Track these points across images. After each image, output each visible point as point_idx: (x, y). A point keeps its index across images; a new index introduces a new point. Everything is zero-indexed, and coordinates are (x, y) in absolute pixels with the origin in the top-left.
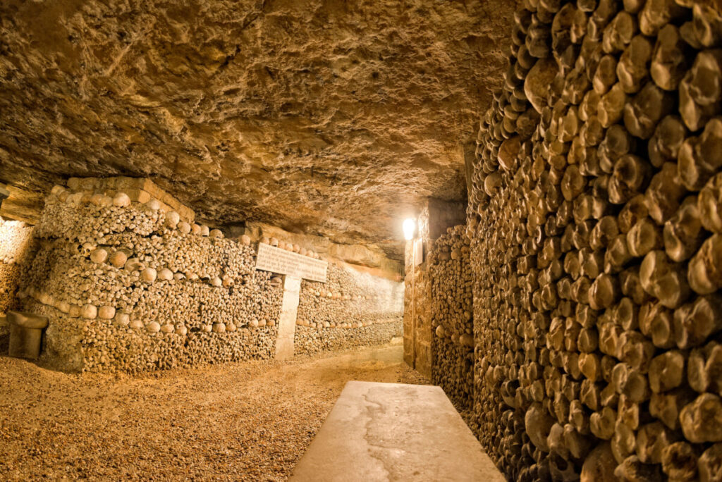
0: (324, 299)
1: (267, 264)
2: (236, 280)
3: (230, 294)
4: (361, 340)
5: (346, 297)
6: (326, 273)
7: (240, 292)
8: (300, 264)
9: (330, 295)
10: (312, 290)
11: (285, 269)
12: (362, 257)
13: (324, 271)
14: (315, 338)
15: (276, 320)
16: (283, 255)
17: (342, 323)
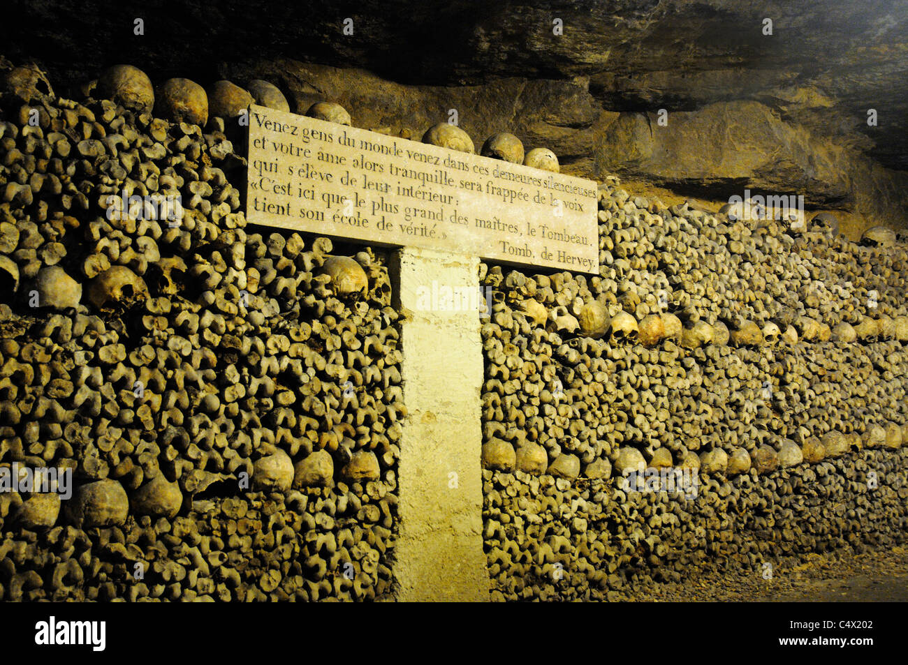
0: (599, 346)
1: (298, 203)
2: (154, 278)
3: (132, 341)
4: (804, 524)
5: (706, 332)
6: (594, 230)
7: (183, 331)
8: (463, 195)
9: (626, 323)
10: (537, 310)
11: (396, 219)
12: (761, 158)
13: (587, 223)
14: (581, 524)
15: (379, 451)
16: (371, 157)
17: (703, 450)
